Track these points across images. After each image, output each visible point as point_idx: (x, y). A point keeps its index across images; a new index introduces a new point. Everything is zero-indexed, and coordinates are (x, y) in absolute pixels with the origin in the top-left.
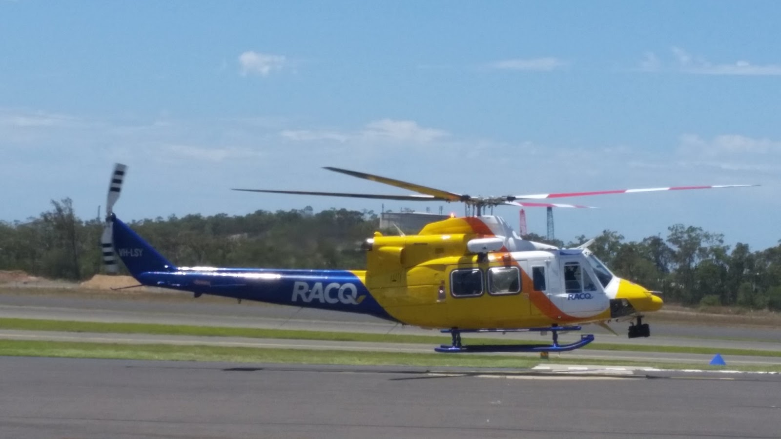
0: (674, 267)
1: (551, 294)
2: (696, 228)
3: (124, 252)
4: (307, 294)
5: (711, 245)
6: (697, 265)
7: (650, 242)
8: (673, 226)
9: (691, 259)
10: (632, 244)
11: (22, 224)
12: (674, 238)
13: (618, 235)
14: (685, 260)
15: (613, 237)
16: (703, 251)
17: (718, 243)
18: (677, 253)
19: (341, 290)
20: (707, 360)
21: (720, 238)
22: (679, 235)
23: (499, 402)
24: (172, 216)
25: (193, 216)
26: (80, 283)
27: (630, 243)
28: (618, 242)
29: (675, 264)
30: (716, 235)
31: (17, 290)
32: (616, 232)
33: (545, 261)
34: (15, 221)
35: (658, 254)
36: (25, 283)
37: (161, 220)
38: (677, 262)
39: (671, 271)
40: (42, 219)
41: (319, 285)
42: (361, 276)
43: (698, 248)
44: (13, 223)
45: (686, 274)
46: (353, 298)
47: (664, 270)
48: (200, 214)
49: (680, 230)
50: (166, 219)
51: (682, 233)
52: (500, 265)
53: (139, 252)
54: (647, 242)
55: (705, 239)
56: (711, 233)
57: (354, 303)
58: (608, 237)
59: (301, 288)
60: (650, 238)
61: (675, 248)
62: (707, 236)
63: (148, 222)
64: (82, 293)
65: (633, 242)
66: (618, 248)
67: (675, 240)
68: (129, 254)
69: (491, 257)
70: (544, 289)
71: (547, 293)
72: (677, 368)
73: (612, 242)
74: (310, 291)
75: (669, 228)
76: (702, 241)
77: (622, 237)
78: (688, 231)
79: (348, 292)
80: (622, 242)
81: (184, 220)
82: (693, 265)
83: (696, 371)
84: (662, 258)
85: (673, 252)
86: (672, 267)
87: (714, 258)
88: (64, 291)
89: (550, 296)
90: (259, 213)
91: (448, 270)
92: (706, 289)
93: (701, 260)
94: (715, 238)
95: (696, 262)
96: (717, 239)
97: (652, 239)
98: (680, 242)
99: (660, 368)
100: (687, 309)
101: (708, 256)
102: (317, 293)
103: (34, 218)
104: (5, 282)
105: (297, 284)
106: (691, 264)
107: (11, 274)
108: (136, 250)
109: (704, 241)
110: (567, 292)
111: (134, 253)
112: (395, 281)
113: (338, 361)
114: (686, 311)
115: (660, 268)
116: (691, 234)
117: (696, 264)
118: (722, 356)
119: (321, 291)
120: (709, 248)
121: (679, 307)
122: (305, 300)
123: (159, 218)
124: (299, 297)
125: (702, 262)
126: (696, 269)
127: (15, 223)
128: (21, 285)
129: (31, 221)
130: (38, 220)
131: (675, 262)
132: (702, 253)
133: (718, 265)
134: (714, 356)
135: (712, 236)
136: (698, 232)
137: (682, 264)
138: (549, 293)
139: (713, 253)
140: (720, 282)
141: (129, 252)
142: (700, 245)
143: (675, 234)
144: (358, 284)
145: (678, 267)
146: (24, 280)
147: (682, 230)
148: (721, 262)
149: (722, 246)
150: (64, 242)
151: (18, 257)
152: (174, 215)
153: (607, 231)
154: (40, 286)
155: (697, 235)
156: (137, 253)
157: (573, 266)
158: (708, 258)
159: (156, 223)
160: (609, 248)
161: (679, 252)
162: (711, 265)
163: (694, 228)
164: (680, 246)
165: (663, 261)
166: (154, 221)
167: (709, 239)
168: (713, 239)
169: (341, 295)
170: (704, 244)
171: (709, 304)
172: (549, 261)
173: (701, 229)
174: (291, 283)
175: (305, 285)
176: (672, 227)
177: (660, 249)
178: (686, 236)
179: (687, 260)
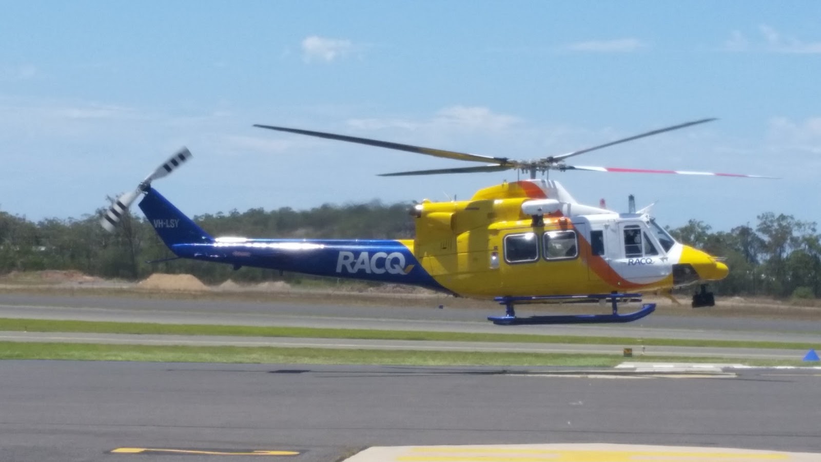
0: (764, 258)
1: (610, 259)
2: (788, 216)
3: (159, 223)
4: (353, 264)
5: (803, 233)
6: (789, 256)
7: (738, 232)
8: (763, 214)
9: (782, 249)
10: (720, 234)
11: (76, 221)
12: (765, 227)
13: (704, 225)
14: (775, 251)
15: (699, 228)
16: (795, 241)
17: (810, 232)
18: (767, 243)
19: (389, 259)
20: (800, 356)
21: (812, 227)
22: (769, 224)
23: (580, 403)
24: (234, 211)
25: (255, 210)
26: (138, 282)
27: (718, 233)
28: (704, 232)
29: (765, 254)
30: (808, 224)
31: (72, 291)
32: (702, 222)
33: (604, 224)
34: (69, 218)
35: (746, 245)
36: (81, 283)
37: (222, 215)
38: (767, 252)
39: (761, 262)
40: (98, 215)
41: (364, 255)
42: (409, 245)
43: (789, 237)
44: (67, 220)
45: (777, 265)
46: (401, 267)
47: (753, 260)
48: (263, 208)
49: (770, 219)
50: (227, 214)
51: (772, 221)
52: (556, 229)
53: (174, 222)
54: (734, 233)
55: (796, 228)
56: (802, 221)
57: (403, 273)
58: (694, 228)
59: (346, 258)
60: (738, 228)
61: (766, 238)
62: (799, 225)
63: (208, 217)
64: (140, 293)
65: (721, 232)
66: (704, 239)
67: (765, 229)
68: (165, 226)
69: (547, 221)
70: (603, 253)
71: (605, 258)
72: (768, 365)
73: (698, 233)
74: (355, 261)
75: (758, 217)
76: (793, 230)
77: (708, 228)
78: (778, 219)
79: (396, 261)
80: (709, 232)
81: (245, 215)
82: (784, 255)
83: (789, 367)
84: (751, 248)
85: (762, 242)
86: (762, 258)
87: (807, 247)
88: (121, 292)
89: (609, 261)
90: (325, 208)
91: (501, 235)
92: (798, 281)
93: (793, 250)
94: (807, 227)
95: (788, 252)
96: (809, 228)
97: (740, 229)
98: (771, 231)
99: (750, 365)
100: (779, 302)
101: (800, 246)
102: (363, 263)
103: (89, 215)
104: (59, 283)
105: (342, 254)
106: (782, 255)
107: (65, 274)
108: (172, 220)
109: (795, 230)
110: (627, 257)
111: (169, 223)
112: (444, 248)
113: (410, 362)
114: (778, 304)
115: (749, 259)
116: (781, 222)
117: (787, 254)
118: (817, 352)
119: (367, 261)
120: (801, 238)
121: (769, 300)
122: (350, 270)
123: (220, 213)
124: (344, 267)
125: (793, 253)
126: (788, 259)
127: (69, 220)
128: (75, 286)
129: (85, 218)
130: (94, 216)
131: (765, 252)
132: (793, 243)
133: (810, 255)
134: (808, 351)
135: (804, 225)
136: (789, 220)
137: (773, 254)
138: (608, 257)
139: (806, 242)
140: (813, 273)
141: (165, 223)
142: (791, 234)
143: (765, 223)
144: (406, 253)
145: (768, 257)
146: (80, 280)
147: (773, 218)
148: (814, 252)
149: (815, 234)
150: (120, 239)
151: (73, 257)
152: (235, 209)
153: (692, 220)
154: (95, 286)
155: (788, 224)
156: (173, 224)
157: (633, 231)
158: (801, 248)
159: (217, 218)
160: (694, 239)
161: (769, 243)
162: (804, 255)
163: (784, 216)
164: (771, 236)
165: (752, 251)
166: (215, 216)
167: (800, 227)
168: (805, 228)
169: (388, 264)
170: (796, 233)
171: (801, 297)
172: (607, 224)
173: (792, 218)
174: (335, 253)
175: (351, 255)
176: (761, 215)
177: (749, 239)
178: (776, 224)
179: (778, 250)
